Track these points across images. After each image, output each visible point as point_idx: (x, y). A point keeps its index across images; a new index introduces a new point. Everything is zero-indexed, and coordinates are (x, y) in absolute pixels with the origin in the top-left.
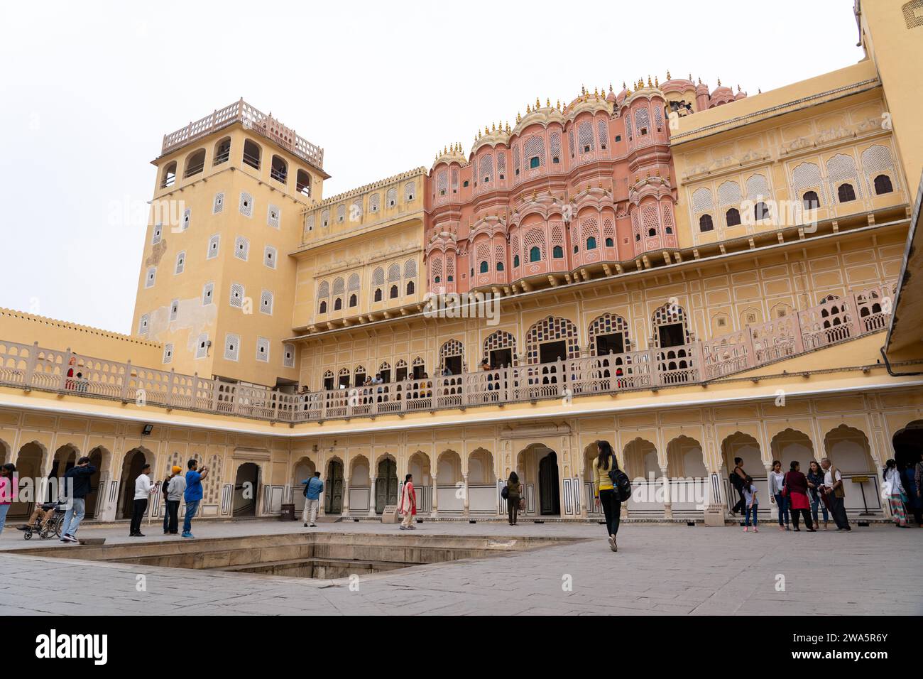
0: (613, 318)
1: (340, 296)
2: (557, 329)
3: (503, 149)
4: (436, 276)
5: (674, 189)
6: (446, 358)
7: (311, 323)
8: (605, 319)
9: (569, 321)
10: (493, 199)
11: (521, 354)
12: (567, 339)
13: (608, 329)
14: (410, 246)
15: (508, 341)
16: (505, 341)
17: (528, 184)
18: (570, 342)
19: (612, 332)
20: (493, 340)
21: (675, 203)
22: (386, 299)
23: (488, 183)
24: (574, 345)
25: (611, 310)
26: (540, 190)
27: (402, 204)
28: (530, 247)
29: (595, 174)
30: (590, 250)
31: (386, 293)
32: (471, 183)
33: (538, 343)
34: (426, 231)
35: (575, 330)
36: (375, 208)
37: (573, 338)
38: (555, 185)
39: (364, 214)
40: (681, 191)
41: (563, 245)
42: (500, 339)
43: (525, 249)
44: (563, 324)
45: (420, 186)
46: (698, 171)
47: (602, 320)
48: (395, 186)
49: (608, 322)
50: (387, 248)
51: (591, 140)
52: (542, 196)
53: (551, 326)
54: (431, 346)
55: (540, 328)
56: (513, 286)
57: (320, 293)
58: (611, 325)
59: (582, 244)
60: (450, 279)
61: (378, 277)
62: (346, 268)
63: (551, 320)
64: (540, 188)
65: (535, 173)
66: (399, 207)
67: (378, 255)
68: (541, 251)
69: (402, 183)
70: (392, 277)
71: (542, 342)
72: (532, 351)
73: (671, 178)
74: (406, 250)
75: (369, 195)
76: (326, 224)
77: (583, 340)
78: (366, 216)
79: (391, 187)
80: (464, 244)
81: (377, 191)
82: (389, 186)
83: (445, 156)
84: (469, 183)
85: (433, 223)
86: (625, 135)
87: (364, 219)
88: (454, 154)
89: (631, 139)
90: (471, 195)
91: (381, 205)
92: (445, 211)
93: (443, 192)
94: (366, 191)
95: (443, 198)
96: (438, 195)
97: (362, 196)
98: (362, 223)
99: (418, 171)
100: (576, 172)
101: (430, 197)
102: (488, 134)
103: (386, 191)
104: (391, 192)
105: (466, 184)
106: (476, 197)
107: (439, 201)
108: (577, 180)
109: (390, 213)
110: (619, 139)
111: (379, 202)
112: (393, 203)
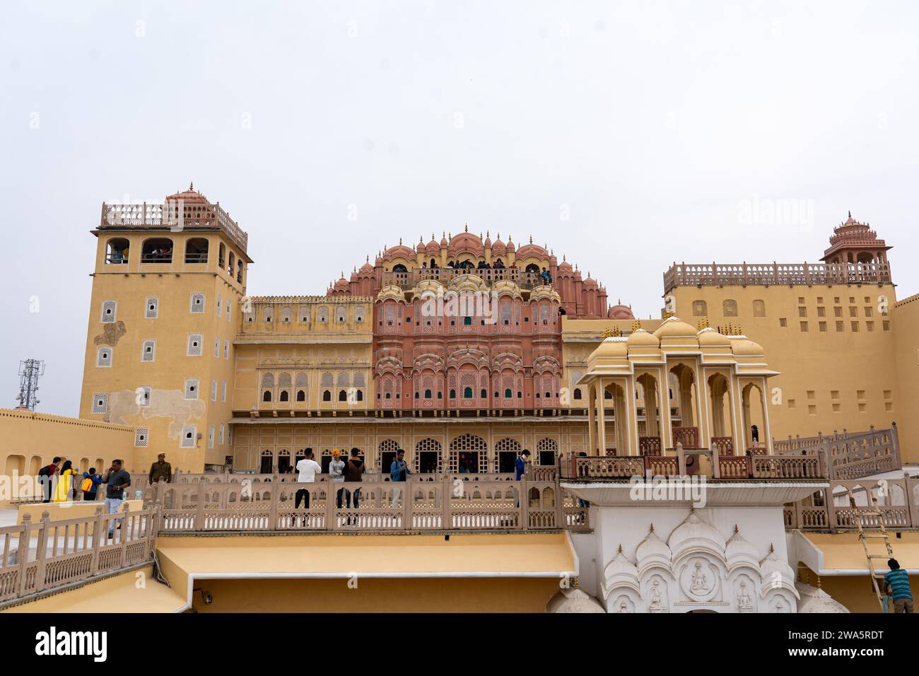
0: (512, 441)
1: (286, 389)
2: (472, 443)
4: (387, 392)
5: (562, 368)
6: (383, 453)
7: (254, 408)
8: (506, 441)
9: (481, 439)
10: (433, 340)
11: (446, 457)
12: (479, 451)
13: (508, 448)
14: (360, 361)
15: (435, 446)
16: (433, 446)
17: (462, 336)
18: (481, 453)
19: (510, 451)
20: (423, 444)
21: (561, 377)
22: (335, 401)
23: (429, 327)
24: (483, 456)
25: (511, 436)
26: (471, 343)
27: (352, 323)
28: (465, 386)
29: (511, 342)
30: (508, 398)
31: (335, 395)
32: (414, 320)
33: (458, 451)
34: (373, 351)
35: (485, 445)
36: (323, 319)
37: (483, 451)
38: (482, 342)
39: (312, 322)
40: (565, 370)
41: (487, 389)
42: (429, 444)
43: (461, 387)
44: (477, 440)
45: (369, 312)
46: (577, 360)
47: (504, 441)
48: (345, 305)
49: (508, 443)
50: (336, 357)
51: (510, 316)
52: (473, 348)
53: (468, 440)
54: (371, 442)
55: (460, 441)
56: (449, 412)
57: (263, 382)
58: (509, 446)
59: (502, 393)
60: (398, 396)
61: (327, 380)
62: (294, 366)
63: (468, 435)
64: (471, 342)
65: (468, 329)
66: (348, 325)
67: (328, 362)
68: (473, 391)
69: (352, 305)
70: (340, 383)
71: (461, 451)
72: (453, 456)
73: (560, 359)
74: (356, 364)
75: (318, 306)
76: (269, 320)
77: (491, 454)
78: (315, 325)
79: (340, 305)
80: (408, 370)
81: (326, 305)
82: (338, 303)
83: (392, 293)
84: (412, 320)
85: (380, 345)
86: (532, 319)
87: (312, 326)
88: (399, 292)
89: (536, 324)
90: (414, 331)
91: (330, 318)
92: (390, 339)
93: (390, 323)
94: (314, 301)
95: (390, 328)
96: (386, 324)
97: (310, 304)
98: (310, 329)
99: (367, 298)
100: (497, 337)
101: (378, 324)
102: (429, 285)
103: (335, 308)
104: (341, 309)
105: (408, 320)
106: (418, 334)
107: (387, 330)
108: (498, 343)
109: (339, 327)
110: (526, 319)
111: (328, 315)
112: (341, 319)
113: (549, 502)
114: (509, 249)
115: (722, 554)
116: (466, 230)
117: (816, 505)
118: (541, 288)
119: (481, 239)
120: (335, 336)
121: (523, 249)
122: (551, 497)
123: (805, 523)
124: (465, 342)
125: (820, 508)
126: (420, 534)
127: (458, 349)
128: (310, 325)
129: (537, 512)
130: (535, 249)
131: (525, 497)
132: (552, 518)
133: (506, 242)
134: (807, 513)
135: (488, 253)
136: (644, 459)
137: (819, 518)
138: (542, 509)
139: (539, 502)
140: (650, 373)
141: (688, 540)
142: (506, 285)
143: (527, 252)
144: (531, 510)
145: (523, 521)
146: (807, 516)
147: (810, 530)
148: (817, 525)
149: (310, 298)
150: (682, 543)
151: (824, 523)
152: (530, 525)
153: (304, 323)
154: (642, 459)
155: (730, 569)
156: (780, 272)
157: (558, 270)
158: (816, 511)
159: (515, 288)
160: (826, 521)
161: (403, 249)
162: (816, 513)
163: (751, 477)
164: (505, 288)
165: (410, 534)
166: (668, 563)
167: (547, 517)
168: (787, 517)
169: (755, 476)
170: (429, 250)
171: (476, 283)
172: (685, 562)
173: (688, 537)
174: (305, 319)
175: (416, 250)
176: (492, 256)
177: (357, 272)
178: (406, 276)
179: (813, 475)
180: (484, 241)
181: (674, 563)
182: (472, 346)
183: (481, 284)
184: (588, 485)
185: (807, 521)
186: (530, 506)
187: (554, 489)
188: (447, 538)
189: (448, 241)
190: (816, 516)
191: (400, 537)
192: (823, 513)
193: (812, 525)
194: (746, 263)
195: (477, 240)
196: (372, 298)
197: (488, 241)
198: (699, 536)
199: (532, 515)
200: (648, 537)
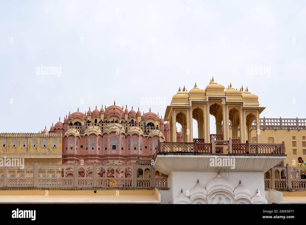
3: (100, 137)
10: (95, 157)
14: (55, 168)
17: (111, 156)
23: (93, 150)
26: (116, 159)
27: (50, 148)
32: (85, 147)
34: (62, 163)
36: (34, 146)
38: (122, 159)
39: (29, 147)
45: (60, 142)
48: (47, 138)
51: (137, 145)
52: (116, 162)
64: (116, 158)
65: (114, 152)
66: (49, 149)
69: (51, 138)
74: (53, 170)
75: (31, 138)
78: (30, 149)
79: (44, 138)
80: (81, 173)
81: (37, 138)
82: (43, 137)
83: (73, 132)
84: (83, 147)
85: (66, 160)
86: (149, 147)
87: (28, 149)
88: (76, 132)
89: (151, 149)
90: (85, 153)
91: (38, 145)
92: (72, 157)
93: (72, 148)
94: (29, 136)
95: (71, 151)
96: (69, 148)
97: (27, 138)
98: (27, 151)
99: (59, 135)
100: (130, 156)
101: (65, 149)
102: (93, 128)
103: (41, 139)
104: (44, 140)
105: (82, 147)
106: (87, 154)
107: (69, 152)
108: (130, 159)
109: (43, 150)
110: (146, 147)
111: (37, 143)
112: (45, 146)
113: (148, 176)
114: (138, 114)
115: (232, 192)
116: (115, 104)
117: (282, 178)
118: (155, 131)
119: (123, 109)
120: (41, 155)
121: (145, 115)
122: (149, 174)
123: (276, 187)
124: (112, 159)
125: (284, 180)
126: (81, 189)
127: (108, 162)
128: (27, 149)
129: (141, 180)
130: (152, 114)
131: (135, 173)
132: (149, 183)
133: (136, 111)
134: (277, 182)
135: (126, 116)
136: (195, 144)
137: (283, 184)
138: (144, 179)
139: (142, 176)
140: (200, 108)
141: (216, 186)
142: (135, 129)
143: (148, 116)
144: (139, 179)
145: (134, 184)
146: (277, 183)
147: (278, 189)
148: (282, 188)
149: (27, 134)
150: (213, 187)
151: (285, 187)
152: (138, 186)
153: (24, 147)
154: (194, 144)
155: (236, 200)
156: (283, 122)
157: (165, 126)
158: (282, 181)
159: (140, 130)
160: (287, 186)
161: (79, 114)
162: (282, 182)
163: (248, 153)
164: (135, 130)
165: (76, 189)
166: (205, 197)
167: (146, 183)
168: (267, 183)
169: (250, 153)
170: (94, 114)
171: (119, 127)
172: (214, 196)
173: (216, 185)
174: (24, 146)
175: (86, 115)
176: (129, 118)
177: (54, 126)
178: (81, 128)
179: (279, 153)
180: (124, 110)
181: (208, 197)
182: (116, 161)
183: (122, 128)
184: (166, 155)
185: (277, 186)
186: (138, 177)
187: (150, 169)
188: (95, 192)
189: (105, 110)
190: (282, 184)
191: (71, 191)
192: (285, 182)
193: (279, 188)
194: (265, 118)
195: (120, 110)
196: (62, 135)
197: (126, 111)
198: (221, 184)
199: (138, 181)
200: (196, 185)
